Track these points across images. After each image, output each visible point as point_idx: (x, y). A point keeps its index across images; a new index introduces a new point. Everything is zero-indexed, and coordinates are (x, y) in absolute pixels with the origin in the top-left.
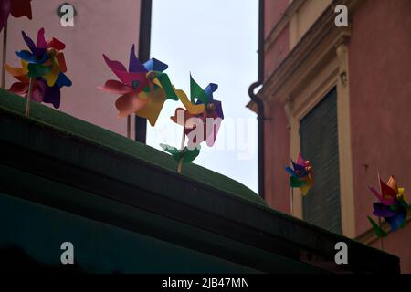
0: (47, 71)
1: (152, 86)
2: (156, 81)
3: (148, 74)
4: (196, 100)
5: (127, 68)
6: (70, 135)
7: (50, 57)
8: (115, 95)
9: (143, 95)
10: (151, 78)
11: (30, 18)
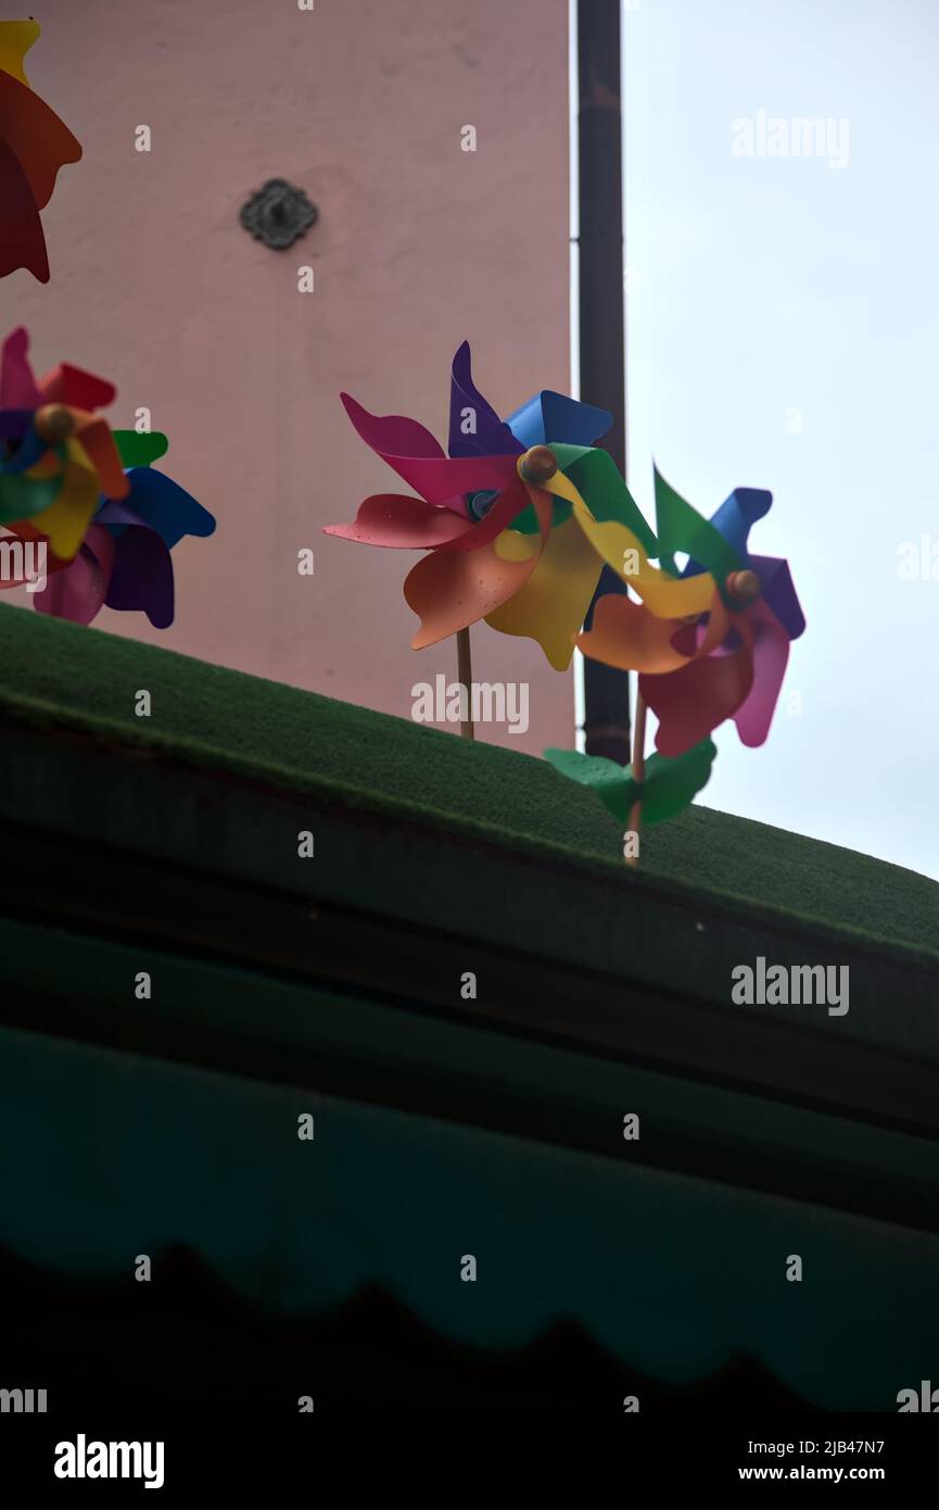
0: (41, 498)
1: (540, 507)
2: (562, 485)
3: (523, 459)
4: (681, 560)
5: (444, 445)
6: (157, 746)
7: (52, 440)
8: (405, 553)
9: (511, 544)
10: (539, 475)
11: (43, 274)
